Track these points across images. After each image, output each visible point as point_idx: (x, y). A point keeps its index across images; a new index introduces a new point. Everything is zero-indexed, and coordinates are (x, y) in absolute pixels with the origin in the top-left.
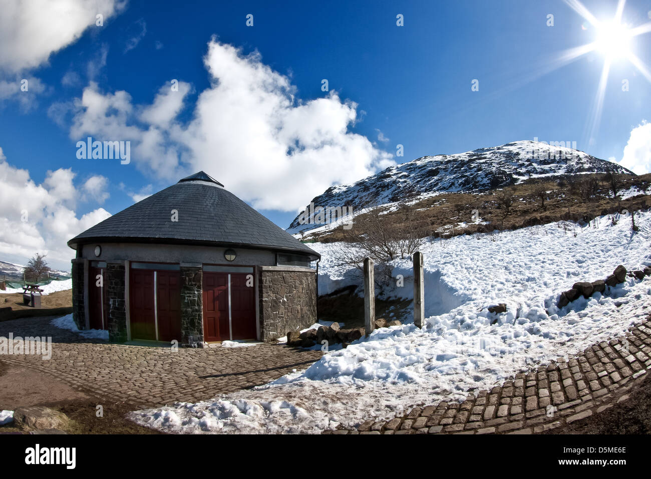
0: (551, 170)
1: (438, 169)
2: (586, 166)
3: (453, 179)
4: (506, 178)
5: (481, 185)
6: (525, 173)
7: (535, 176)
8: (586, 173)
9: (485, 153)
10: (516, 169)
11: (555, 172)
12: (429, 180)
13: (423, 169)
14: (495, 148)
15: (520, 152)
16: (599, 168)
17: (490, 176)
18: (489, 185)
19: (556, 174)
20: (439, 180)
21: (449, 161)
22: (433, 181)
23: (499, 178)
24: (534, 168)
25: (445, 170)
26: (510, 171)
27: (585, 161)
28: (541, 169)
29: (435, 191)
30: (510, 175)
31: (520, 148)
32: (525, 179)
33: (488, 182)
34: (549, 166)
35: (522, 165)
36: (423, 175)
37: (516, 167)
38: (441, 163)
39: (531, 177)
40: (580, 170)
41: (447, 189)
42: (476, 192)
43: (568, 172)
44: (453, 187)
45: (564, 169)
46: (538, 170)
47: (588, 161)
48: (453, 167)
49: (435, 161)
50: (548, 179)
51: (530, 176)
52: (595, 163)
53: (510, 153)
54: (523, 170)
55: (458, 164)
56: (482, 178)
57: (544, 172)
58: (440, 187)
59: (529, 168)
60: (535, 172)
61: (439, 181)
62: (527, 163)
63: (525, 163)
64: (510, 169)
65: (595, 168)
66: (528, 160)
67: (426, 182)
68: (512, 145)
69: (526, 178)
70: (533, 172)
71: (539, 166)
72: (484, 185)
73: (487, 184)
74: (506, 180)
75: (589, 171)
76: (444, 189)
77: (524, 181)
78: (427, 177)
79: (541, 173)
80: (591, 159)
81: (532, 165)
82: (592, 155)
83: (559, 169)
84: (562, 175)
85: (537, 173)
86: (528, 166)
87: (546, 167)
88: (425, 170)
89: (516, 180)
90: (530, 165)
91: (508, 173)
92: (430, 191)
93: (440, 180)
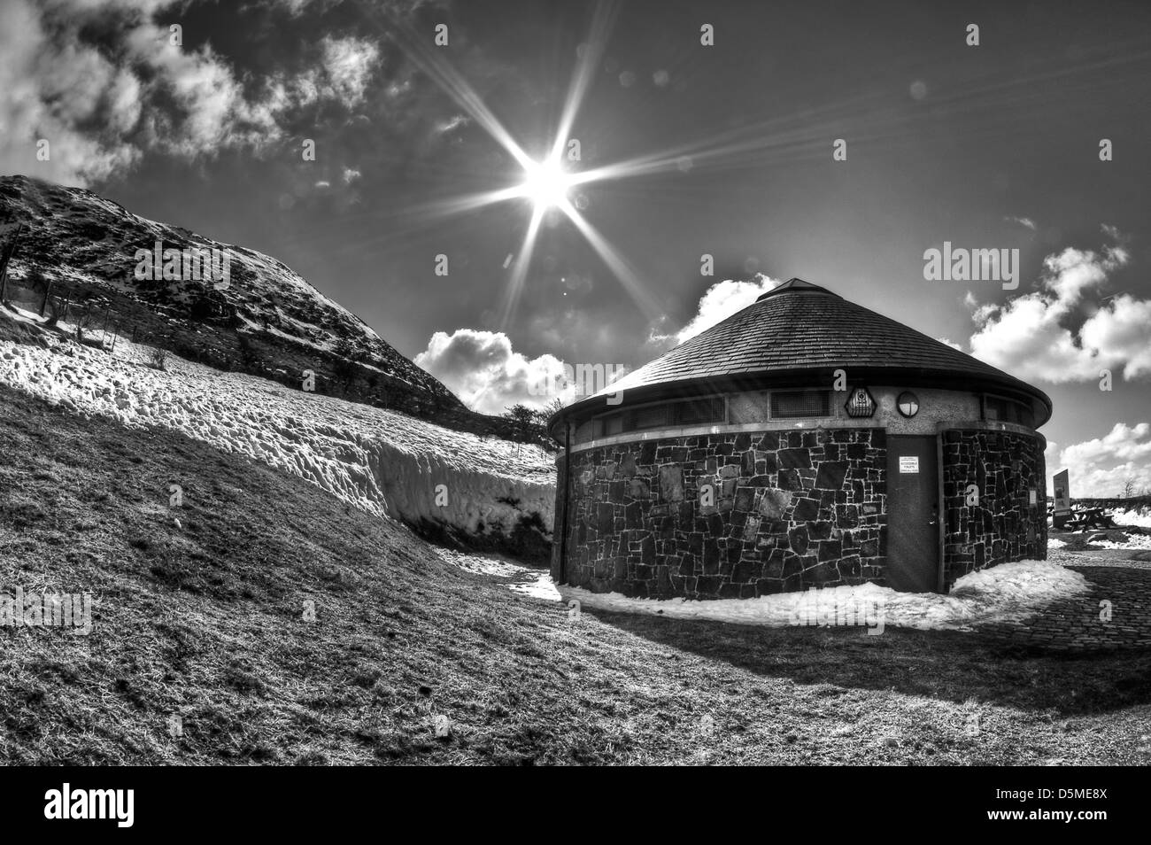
0: (306, 334)
1: (106, 229)
2: (377, 357)
3: (125, 263)
4: (223, 311)
5: (174, 302)
6: (258, 317)
7: (273, 331)
8: (375, 369)
9: (194, 243)
10: (244, 302)
11: (314, 341)
12: (82, 244)
13: (79, 216)
14: (213, 242)
15: (259, 275)
16: (402, 371)
17: (195, 292)
18: (189, 309)
19: (315, 346)
20: (99, 251)
21: (128, 225)
22: (89, 248)
23: (212, 305)
24: (277, 316)
25: (118, 237)
26: (232, 301)
27: (376, 346)
28: (289, 323)
29: (85, 272)
30: (231, 309)
31: (260, 267)
32: (257, 329)
33: (189, 301)
34: (306, 325)
35: (255, 300)
36: (75, 227)
37: (244, 298)
38: (115, 220)
39: (268, 330)
40: (363, 358)
41: (109, 279)
42: (163, 311)
43: (338, 351)
44: (121, 280)
45: (333, 343)
46: (284, 324)
47: (380, 349)
48: (132, 239)
49: (106, 211)
50: (298, 347)
51: (266, 327)
52: (392, 358)
53: (238, 267)
54: (256, 310)
55: (142, 238)
56: (179, 289)
57: (292, 330)
58: (98, 268)
59: (267, 312)
60: (276, 324)
61: (99, 255)
62: (266, 301)
63: (264, 299)
64: (232, 296)
65: (392, 367)
66: (269, 296)
67: (75, 243)
68: (246, 253)
69: (257, 326)
70: (272, 323)
71: (286, 317)
72: (178, 304)
73: (186, 304)
74: (223, 315)
75: (379, 368)
76: (102, 274)
77: (254, 331)
78: (81, 235)
79: (287, 331)
80: (385, 348)
81: (274, 309)
82: (388, 342)
83: (323, 340)
84: (326, 352)
85: (279, 327)
86: (267, 306)
87: (300, 325)
88: (82, 220)
89: (241, 323)
90: (271, 306)
91: (228, 302)
92: (78, 267)
93: (103, 253)
